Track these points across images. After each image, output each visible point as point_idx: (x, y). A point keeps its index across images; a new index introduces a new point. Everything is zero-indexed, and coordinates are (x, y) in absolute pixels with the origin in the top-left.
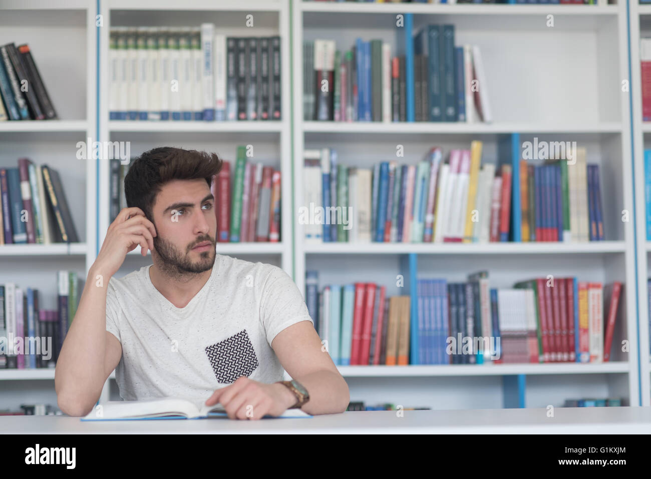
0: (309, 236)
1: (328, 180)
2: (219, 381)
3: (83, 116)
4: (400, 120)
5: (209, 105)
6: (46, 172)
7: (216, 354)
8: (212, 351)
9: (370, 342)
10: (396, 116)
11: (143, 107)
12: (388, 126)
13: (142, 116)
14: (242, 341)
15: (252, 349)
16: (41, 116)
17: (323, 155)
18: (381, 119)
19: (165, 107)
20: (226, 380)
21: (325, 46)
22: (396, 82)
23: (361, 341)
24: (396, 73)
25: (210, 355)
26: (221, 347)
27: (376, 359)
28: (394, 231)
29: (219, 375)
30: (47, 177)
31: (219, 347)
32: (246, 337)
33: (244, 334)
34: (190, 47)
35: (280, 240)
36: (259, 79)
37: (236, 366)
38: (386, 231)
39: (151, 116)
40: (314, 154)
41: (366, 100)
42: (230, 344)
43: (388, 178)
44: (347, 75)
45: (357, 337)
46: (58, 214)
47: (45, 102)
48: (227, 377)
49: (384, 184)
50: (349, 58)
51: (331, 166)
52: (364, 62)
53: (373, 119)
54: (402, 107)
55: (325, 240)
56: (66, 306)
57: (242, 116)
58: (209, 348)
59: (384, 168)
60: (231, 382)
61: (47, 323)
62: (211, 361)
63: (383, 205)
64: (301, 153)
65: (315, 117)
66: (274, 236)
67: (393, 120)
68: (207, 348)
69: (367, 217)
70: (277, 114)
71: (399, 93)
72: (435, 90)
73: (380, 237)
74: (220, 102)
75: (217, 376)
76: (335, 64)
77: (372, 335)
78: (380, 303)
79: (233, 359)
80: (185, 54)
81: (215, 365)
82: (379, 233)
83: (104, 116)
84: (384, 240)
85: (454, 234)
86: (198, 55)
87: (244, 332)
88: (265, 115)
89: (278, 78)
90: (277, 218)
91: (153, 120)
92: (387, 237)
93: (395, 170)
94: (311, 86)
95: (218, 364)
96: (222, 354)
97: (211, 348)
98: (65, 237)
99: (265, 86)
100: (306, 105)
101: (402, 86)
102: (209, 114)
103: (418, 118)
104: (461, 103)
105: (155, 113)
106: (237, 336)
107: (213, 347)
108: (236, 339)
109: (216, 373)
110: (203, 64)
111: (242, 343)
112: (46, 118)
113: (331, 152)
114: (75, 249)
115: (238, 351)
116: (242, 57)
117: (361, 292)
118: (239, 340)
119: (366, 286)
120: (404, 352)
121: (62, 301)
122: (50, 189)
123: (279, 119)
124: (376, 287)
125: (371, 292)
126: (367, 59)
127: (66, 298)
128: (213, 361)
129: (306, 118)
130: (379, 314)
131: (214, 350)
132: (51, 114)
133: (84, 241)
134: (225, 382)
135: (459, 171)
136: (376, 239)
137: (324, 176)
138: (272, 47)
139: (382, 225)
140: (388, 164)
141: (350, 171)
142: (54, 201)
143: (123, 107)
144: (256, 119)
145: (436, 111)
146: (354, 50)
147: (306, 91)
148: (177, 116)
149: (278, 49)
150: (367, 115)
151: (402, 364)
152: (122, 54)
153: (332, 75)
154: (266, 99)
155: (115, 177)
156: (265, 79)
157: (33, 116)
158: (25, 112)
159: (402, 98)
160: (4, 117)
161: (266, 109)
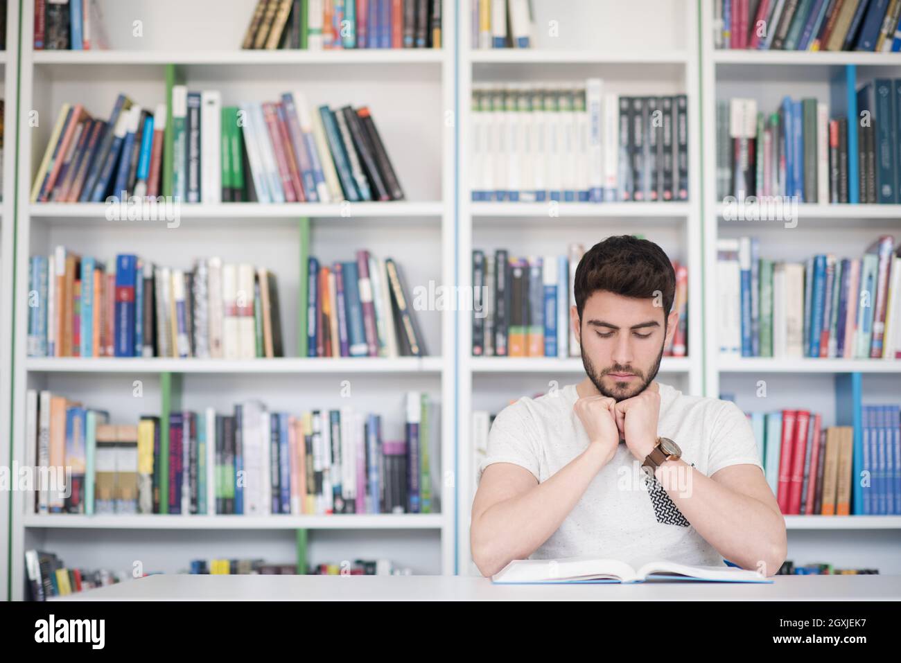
0: (723, 349)
1: (746, 279)
2: (658, 521)
3: (438, 196)
4: (840, 201)
5: (596, 182)
6: (391, 267)
9: (802, 485)
10: (835, 196)
11: (512, 186)
13: (513, 196)
16: (385, 196)
17: (742, 246)
18: (816, 200)
19: (540, 186)
21: (744, 107)
22: (834, 153)
23: (790, 484)
24: (835, 141)
27: (809, 507)
28: (832, 343)
29: (659, 513)
30: (393, 274)
34: (572, 109)
35: (686, 354)
36: (660, 149)
38: (822, 344)
39: (523, 197)
40: (730, 245)
41: (797, 175)
43: (825, 275)
44: (771, 143)
45: (784, 479)
46: (406, 320)
47: (390, 178)
49: (820, 283)
50: (775, 122)
51: (752, 261)
52: (794, 126)
53: (805, 199)
54: (844, 184)
55: (743, 355)
56: (417, 435)
57: (638, 196)
59: (820, 262)
60: (673, 523)
61: (392, 457)
63: (818, 310)
64: (714, 243)
66: (679, 349)
67: (831, 201)
69: (799, 325)
70: (683, 194)
71: (839, 167)
72: (885, 162)
73: (815, 351)
74: (611, 178)
75: (656, 514)
76: (757, 130)
77: (803, 475)
78: (814, 436)
80: (566, 117)
81: (655, 500)
82: (813, 347)
83: (465, 197)
84: (819, 355)
86: (582, 118)
88: (667, 195)
89: (684, 148)
90: (682, 326)
91: (526, 202)
92: (823, 351)
93: (834, 266)
94: (727, 158)
98: (415, 350)
99: (667, 157)
100: (720, 182)
101: (843, 157)
102: (597, 194)
103: (864, 199)
105: (529, 192)
109: (656, 509)
110: (589, 131)
112: (392, 198)
113: (753, 240)
114: (428, 364)
116: (638, 120)
117: (790, 422)
119: (797, 414)
120: (844, 499)
121: (411, 430)
122: (396, 288)
123: (685, 200)
124: (809, 415)
125: (803, 421)
126: (798, 122)
127: (417, 425)
128: (653, 495)
129: (720, 198)
130: (813, 450)
132: (397, 194)
133: (439, 353)
136: (809, 354)
137: (742, 273)
138: (676, 107)
139: (817, 337)
140: (825, 258)
141: (774, 266)
142: (401, 303)
143: (488, 186)
144: (655, 200)
145: (887, 190)
146: (782, 110)
147: (720, 164)
148: (555, 196)
149: (683, 111)
150: (798, 195)
151: (843, 514)
152: (487, 118)
153: (754, 143)
154: (668, 175)
155: (478, 273)
156: (668, 149)
157: (375, 197)
158: (365, 192)
159: (844, 174)
160: (340, 197)
161: (668, 188)
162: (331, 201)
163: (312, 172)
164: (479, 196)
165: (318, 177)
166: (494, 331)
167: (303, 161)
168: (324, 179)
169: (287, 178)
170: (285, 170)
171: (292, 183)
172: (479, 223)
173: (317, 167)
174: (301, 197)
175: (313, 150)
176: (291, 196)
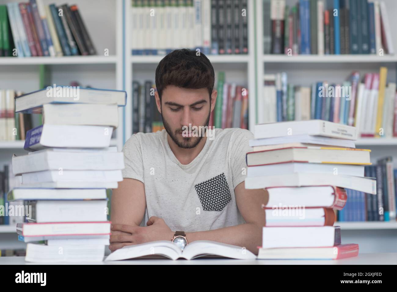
1: (280, 94)
2: (204, 209)
4: (330, 53)
5: (199, 44)
7: (202, 190)
8: (200, 188)
10: (328, 51)
11: (154, 46)
12: (322, 57)
13: (154, 52)
14: (221, 181)
15: (228, 187)
16: (85, 53)
17: (277, 77)
18: (316, 53)
19: (169, 47)
20: (209, 209)
21: (278, 3)
22: (327, 28)
24: (327, 21)
25: (198, 191)
26: (206, 185)
29: (204, 205)
31: (204, 185)
32: (224, 178)
33: (223, 176)
34: (186, 5)
36: (233, 26)
37: (216, 199)
39: (160, 52)
40: (271, 77)
41: (307, 39)
42: (213, 182)
44: (293, 23)
47: (88, 43)
48: (210, 206)
50: (295, 11)
51: (283, 86)
52: (305, 14)
53: (311, 53)
54: (332, 44)
57: (222, 51)
58: (198, 186)
60: (213, 210)
62: (199, 195)
63: (318, 112)
64: (262, 77)
65: (272, 52)
67: (325, 53)
68: (196, 185)
70: (245, 50)
71: (329, 35)
72: (355, 32)
74: (206, 42)
75: (202, 205)
76: (285, 16)
79: (215, 193)
80: (183, 10)
81: (201, 198)
83: (128, 53)
85: (368, 131)
86: (191, 10)
87: (223, 175)
88: (237, 51)
89: (246, 26)
90: (246, 121)
91: (161, 55)
94: (269, 30)
95: (204, 196)
96: (207, 190)
97: (199, 186)
99: (237, 31)
100: (265, 44)
101: (332, 30)
103: (343, 52)
104: (372, 41)
105: (162, 50)
106: (218, 177)
107: (200, 185)
108: (217, 179)
109: (202, 203)
110: (194, 17)
111: (221, 182)
112: (89, 54)
113: (282, 75)
115: (218, 188)
116: (221, 12)
118: (219, 180)
123: (247, 53)
126: (307, 11)
128: (200, 195)
129: (265, 52)
131: (201, 187)
132: (92, 51)
134: (208, 210)
135: (371, 88)
137: (277, 92)
138: (241, 3)
140: (322, 83)
141: (296, 89)
143: (141, 47)
144: (231, 53)
145: (355, 47)
146: (298, 5)
147: (265, 34)
149: (245, 6)
150: (307, 50)
152: (140, 10)
153: (283, 23)
154: (237, 40)
155: (136, 95)
156: (237, 26)
157: (80, 53)
158: (75, 50)
159: (332, 38)
160: (61, 54)
161: (237, 47)
162: (56, 55)
163: (46, 40)
164: (136, 52)
165: (49, 43)
166: (145, 124)
167: (41, 35)
168: (52, 44)
169: (32, 44)
170: (31, 39)
171: (35, 47)
172: (136, 67)
173: (48, 37)
174: (40, 53)
175: (46, 29)
176: (34, 53)
